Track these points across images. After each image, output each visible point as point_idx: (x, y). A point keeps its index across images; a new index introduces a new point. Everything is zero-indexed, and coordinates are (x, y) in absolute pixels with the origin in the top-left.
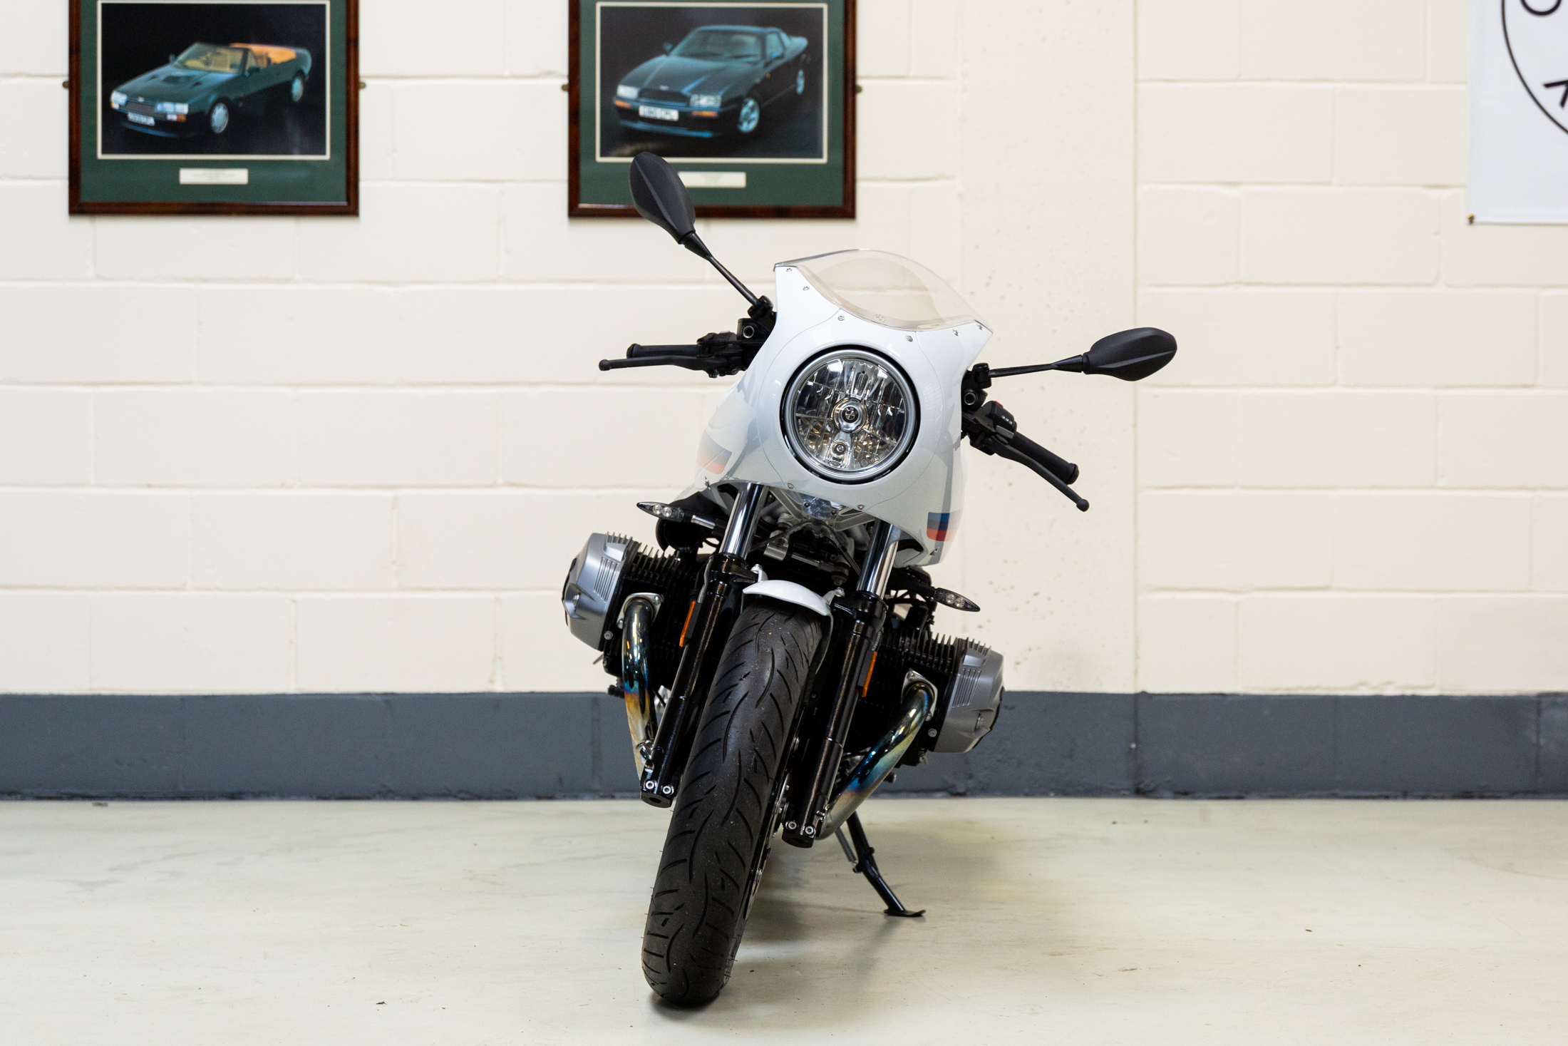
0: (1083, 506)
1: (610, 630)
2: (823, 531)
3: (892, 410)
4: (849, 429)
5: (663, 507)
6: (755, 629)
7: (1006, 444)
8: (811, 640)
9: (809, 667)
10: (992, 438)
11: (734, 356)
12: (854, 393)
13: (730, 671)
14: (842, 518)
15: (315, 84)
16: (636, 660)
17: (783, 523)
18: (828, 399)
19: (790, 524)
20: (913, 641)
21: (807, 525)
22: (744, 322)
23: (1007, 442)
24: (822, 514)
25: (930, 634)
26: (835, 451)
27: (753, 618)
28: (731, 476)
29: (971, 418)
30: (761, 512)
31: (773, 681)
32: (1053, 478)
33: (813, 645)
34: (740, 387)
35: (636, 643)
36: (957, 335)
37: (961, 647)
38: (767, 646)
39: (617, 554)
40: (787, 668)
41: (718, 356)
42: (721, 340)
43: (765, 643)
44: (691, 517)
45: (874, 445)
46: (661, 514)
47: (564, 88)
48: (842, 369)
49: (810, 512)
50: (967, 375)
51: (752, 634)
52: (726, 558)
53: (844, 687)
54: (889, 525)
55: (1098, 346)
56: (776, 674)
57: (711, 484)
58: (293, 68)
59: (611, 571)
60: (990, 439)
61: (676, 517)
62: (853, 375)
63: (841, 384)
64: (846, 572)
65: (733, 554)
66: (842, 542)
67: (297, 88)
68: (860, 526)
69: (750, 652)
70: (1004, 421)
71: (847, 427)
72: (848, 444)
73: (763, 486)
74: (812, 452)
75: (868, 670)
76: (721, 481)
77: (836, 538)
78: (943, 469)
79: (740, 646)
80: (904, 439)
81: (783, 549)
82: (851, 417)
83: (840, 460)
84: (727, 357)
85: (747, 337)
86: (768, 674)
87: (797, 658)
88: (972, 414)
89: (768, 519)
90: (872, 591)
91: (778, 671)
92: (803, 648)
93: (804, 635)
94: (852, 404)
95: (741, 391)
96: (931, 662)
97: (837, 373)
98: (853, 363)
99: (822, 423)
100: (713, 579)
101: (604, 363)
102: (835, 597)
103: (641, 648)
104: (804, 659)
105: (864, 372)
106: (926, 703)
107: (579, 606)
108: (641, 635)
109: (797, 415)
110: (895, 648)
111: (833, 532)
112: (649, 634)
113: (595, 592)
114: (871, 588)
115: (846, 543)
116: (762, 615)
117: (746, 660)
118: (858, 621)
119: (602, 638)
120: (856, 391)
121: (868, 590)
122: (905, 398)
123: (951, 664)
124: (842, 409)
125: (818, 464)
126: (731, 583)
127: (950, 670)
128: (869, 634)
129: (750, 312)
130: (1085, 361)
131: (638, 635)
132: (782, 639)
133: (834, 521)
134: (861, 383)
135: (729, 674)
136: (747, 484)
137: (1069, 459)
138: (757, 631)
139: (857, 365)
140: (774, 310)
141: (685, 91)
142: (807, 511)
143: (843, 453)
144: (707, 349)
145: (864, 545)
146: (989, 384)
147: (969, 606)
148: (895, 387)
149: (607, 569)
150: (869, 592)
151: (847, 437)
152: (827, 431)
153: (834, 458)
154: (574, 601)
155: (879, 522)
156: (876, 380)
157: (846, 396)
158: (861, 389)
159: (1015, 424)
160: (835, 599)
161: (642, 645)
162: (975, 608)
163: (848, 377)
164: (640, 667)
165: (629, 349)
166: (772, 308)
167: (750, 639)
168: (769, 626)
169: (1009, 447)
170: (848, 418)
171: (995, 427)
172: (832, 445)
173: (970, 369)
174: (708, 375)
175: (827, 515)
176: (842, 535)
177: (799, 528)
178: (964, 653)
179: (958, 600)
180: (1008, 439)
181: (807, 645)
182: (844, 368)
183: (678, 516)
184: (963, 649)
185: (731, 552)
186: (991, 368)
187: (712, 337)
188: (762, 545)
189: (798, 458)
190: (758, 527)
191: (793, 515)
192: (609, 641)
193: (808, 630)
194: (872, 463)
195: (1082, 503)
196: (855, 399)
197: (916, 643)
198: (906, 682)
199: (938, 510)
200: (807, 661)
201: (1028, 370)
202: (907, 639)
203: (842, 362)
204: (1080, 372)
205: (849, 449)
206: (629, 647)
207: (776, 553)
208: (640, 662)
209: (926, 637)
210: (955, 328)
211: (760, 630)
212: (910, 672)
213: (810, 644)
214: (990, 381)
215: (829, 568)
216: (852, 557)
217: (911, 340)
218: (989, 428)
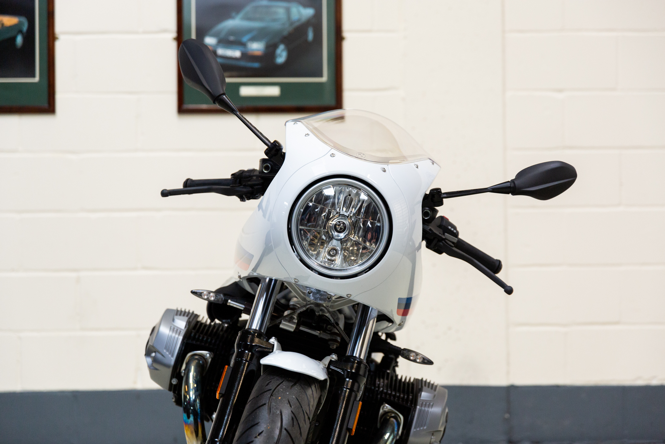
0: (509, 291)
1: (176, 378)
2: (322, 310)
3: (371, 223)
4: (339, 238)
5: (209, 293)
6: (268, 394)
7: (453, 247)
8: (312, 400)
9: (310, 423)
10: (443, 243)
11: (256, 186)
12: (343, 211)
13: (247, 430)
14: (335, 302)
15: (29, 37)
16: (192, 400)
17: (293, 305)
18: (324, 216)
19: (298, 305)
20: (386, 381)
21: (311, 307)
22: (263, 161)
23: (453, 245)
24: (321, 299)
25: (397, 376)
26: (329, 254)
27: (267, 385)
28: (255, 272)
29: (428, 228)
30: (276, 296)
31: (281, 438)
32: (486, 271)
33: (313, 403)
34: (260, 206)
35: (192, 387)
36: (417, 167)
37: (418, 386)
38: (277, 408)
39: (181, 324)
40: (293, 426)
41: (245, 186)
42: (247, 174)
43: (275, 406)
44: (228, 301)
45: (358, 250)
46: (208, 298)
47: (175, 39)
48: (334, 193)
49: (312, 298)
50: (426, 197)
51: (265, 399)
52: (250, 333)
53: (338, 429)
54: (370, 307)
55: (520, 175)
56: (284, 432)
57: (242, 277)
58: (17, 29)
59: (177, 336)
60: (441, 243)
61: (218, 300)
62: (342, 197)
63: (333, 204)
64: (339, 339)
65: (256, 330)
66: (335, 318)
67: (19, 40)
68: (349, 307)
69: (264, 414)
70: (450, 230)
71: (338, 236)
72: (339, 248)
73: (277, 280)
74: (312, 255)
75: (356, 416)
76: (249, 275)
77: (331, 316)
78: (409, 264)
79: (257, 408)
80: (381, 245)
81: (294, 323)
82: (341, 228)
83: (333, 261)
84: (252, 186)
85: (266, 172)
86: (277, 432)
87: (301, 417)
88: (428, 225)
89: (283, 301)
90: (357, 356)
91: (285, 429)
92: (306, 408)
93: (306, 398)
94: (342, 219)
95: (261, 210)
96: (399, 397)
97: (330, 196)
98: (342, 189)
99: (319, 233)
100: (241, 349)
101: (165, 191)
102: (331, 361)
103: (195, 392)
104: (306, 417)
105: (350, 195)
106: (396, 429)
107: (155, 360)
108: (196, 381)
109: (300, 227)
110: (373, 388)
111: (329, 312)
112: (201, 381)
113: (165, 351)
114: (356, 354)
115: (338, 319)
116: (274, 382)
117: (260, 421)
118: (348, 379)
119: (171, 384)
120: (344, 209)
121: (354, 355)
122: (381, 214)
123: (412, 398)
124: (334, 223)
125: (316, 264)
126: (253, 351)
127: (411, 403)
128: (355, 388)
129: (266, 153)
130: (512, 185)
131: (193, 382)
132: (289, 402)
133: (330, 304)
134: (348, 203)
135: (247, 432)
136: (266, 279)
137: (495, 256)
138: (269, 396)
139: (345, 190)
140: (283, 151)
141: (245, 39)
142: (309, 297)
143: (334, 256)
144: (238, 180)
145: (351, 319)
146: (441, 204)
147: (426, 361)
148: (374, 206)
149: (174, 335)
150: (355, 357)
151: (338, 244)
152: (323, 239)
153: (328, 259)
154: (151, 357)
155: (362, 305)
156: (359, 201)
157: (337, 213)
158: (348, 208)
159: (458, 233)
160: (331, 362)
161: (196, 390)
162: (430, 363)
163: (339, 199)
164: (194, 405)
165: (184, 182)
166: (282, 149)
167: (263, 403)
168: (279, 391)
169: (454, 249)
170: (339, 229)
171: (444, 234)
172: (327, 249)
173: (428, 193)
174: (239, 199)
175: (324, 300)
176: (336, 313)
177: (304, 309)
178: (421, 390)
179: (418, 357)
180: (453, 243)
181: (309, 405)
182: (335, 192)
183: (220, 300)
184: (420, 387)
185: (255, 328)
186: (443, 191)
187: (242, 172)
188: (278, 321)
189: (302, 261)
190: (275, 307)
191: (300, 299)
192: (175, 385)
193: (309, 392)
194: (357, 263)
195: (508, 289)
196: (343, 215)
197: (388, 383)
198: (381, 411)
199: (405, 296)
200: (309, 418)
201: (471, 192)
202: (382, 380)
203: (334, 187)
204: (509, 193)
205: (340, 252)
206: (187, 390)
207: (288, 326)
208: (195, 401)
209: (394, 378)
210: (416, 163)
211: (272, 395)
212: (384, 405)
213: (312, 404)
214: (442, 201)
215: (326, 337)
216: (343, 329)
217: (385, 171)
218: (440, 235)
